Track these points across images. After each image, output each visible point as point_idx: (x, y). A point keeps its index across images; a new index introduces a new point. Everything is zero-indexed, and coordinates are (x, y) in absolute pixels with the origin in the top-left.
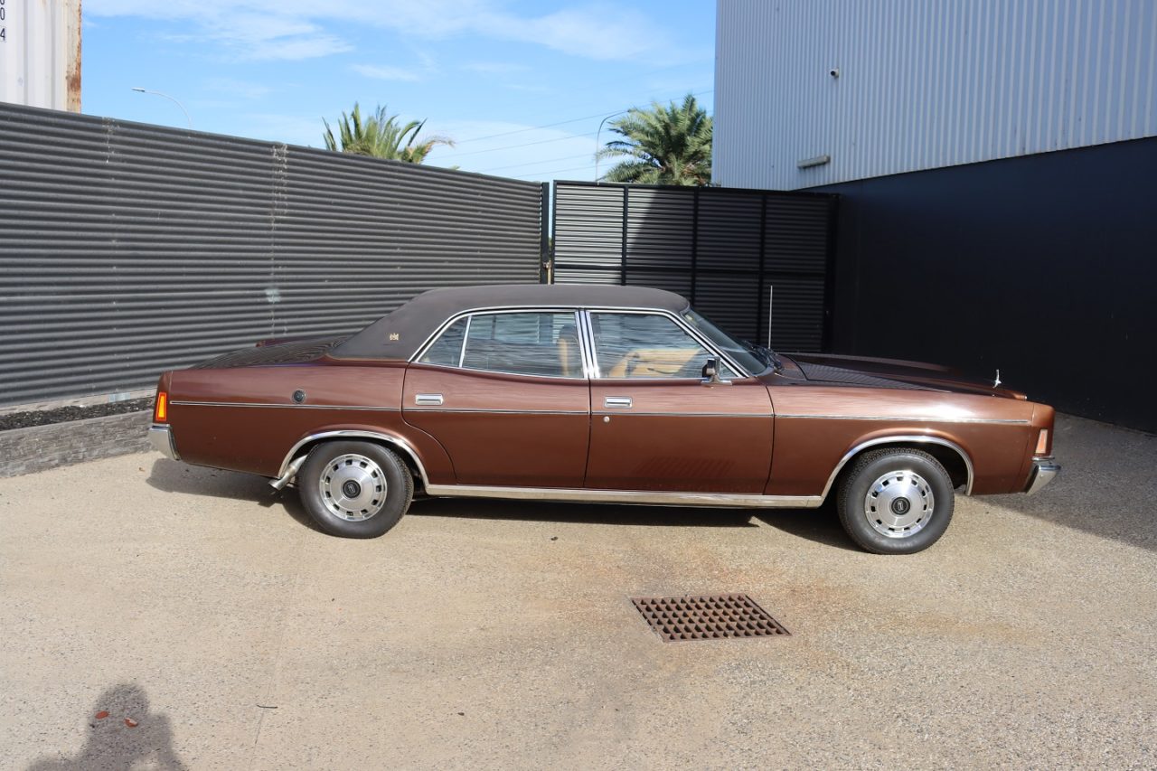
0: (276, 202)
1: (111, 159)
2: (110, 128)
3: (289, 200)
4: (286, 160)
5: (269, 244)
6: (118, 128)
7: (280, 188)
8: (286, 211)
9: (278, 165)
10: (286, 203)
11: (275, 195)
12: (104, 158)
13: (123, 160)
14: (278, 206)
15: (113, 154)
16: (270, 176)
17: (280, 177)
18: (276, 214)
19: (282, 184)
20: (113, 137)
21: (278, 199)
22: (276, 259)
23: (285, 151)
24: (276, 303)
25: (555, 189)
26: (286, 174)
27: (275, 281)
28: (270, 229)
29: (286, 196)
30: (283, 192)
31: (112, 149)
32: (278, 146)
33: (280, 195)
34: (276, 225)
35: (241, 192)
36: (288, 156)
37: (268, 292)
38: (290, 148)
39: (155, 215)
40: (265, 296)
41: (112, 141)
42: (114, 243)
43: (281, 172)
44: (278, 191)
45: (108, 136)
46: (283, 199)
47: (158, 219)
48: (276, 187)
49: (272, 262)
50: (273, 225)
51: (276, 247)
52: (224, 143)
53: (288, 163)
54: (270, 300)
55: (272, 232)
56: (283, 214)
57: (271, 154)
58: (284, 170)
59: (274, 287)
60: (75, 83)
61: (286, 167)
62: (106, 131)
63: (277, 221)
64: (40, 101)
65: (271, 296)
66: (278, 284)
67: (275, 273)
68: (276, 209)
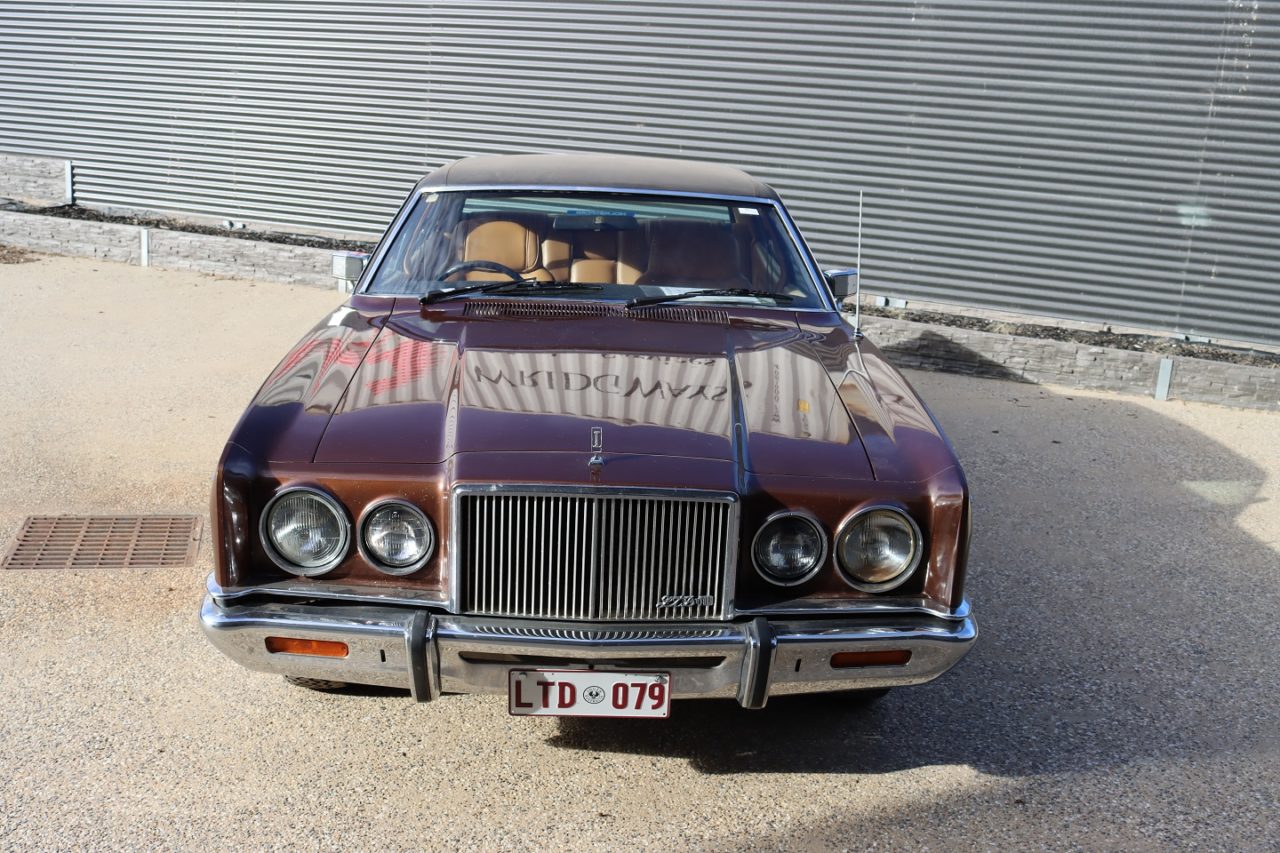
0: (1223, 73)
1: (918, 16)
3: (1252, 70)
5: (1201, 137)
7: (1237, 51)
8: (1244, 87)
9: (1236, 15)
10: (1247, 76)
11: (1225, 62)
12: (909, 16)
14: (1226, 80)
17: (1240, 33)
18: (1219, 91)
19: (1242, 45)
21: (1228, 68)
22: (1207, 160)
24: (1198, 228)
26: (1254, 28)
27: (1200, 194)
28: (1204, 114)
29: (1247, 64)
30: (1242, 57)
33: (1236, 62)
34: (1218, 109)
37: (1182, 209)
40: (1176, 214)
44: (1231, 57)
46: (1241, 69)
48: (1228, 50)
49: (1200, 165)
50: (1211, 108)
51: (1210, 143)
53: (1261, 10)
54: (1184, 221)
55: (1208, 120)
56: (1236, 92)
58: (1250, 22)
59: (1198, 204)
63: (1218, 103)
65: (1190, 216)
66: (1207, 200)
67: (1204, 183)
68: (1221, 85)
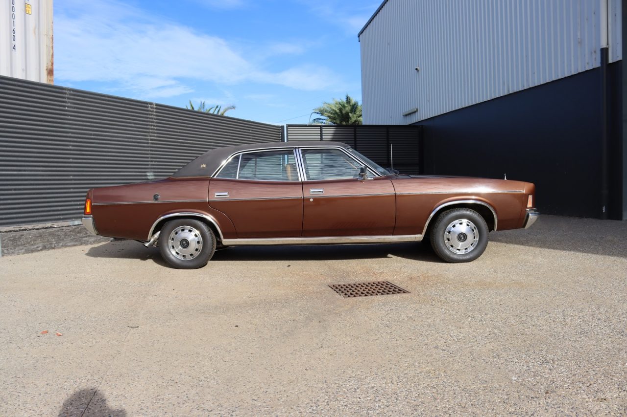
0: (151, 131)
1: (68, 107)
2: (67, 92)
3: (157, 130)
4: (155, 110)
5: (148, 150)
6: (72, 92)
7: (153, 124)
8: (156, 135)
9: (151, 113)
10: (156, 131)
11: (150, 127)
12: (65, 106)
13: (74, 108)
14: (152, 133)
15: (69, 104)
16: (147, 118)
17: (152, 118)
18: (151, 136)
19: (153, 122)
20: (69, 96)
21: (152, 129)
22: (151, 158)
23: (155, 106)
24: (152, 179)
25: (287, 128)
26: (155, 117)
27: (151, 168)
28: (148, 143)
29: (155, 128)
30: (154, 126)
31: (69, 102)
32: (151, 104)
33: (153, 127)
34: (151, 142)
35: (133, 125)
36: (156, 108)
37: (148, 174)
38: (157, 105)
39: (91, 135)
40: (146, 176)
41: (68, 98)
42: (70, 147)
43: (152, 116)
44: (151, 125)
45: (67, 96)
46: (154, 129)
47: (93, 137)
48: (151, 124)
49: (149, 159)
50: (149, 141)
51: (151, 152)
52: (124, 101)
53: (156, 112)
54: (149, 178)
55: (149, 145)
56: (154, 136)
57: (148, 107)
58: (154, 115)
59: (151, 172)
60: (50, 72)
61: (155, 114)
62: (65, 93)
63: (151, 140)
64: (33, 78)
65: (149, 176)
66: (153, 170)
67: (151, 165)
68: (151, 134)
